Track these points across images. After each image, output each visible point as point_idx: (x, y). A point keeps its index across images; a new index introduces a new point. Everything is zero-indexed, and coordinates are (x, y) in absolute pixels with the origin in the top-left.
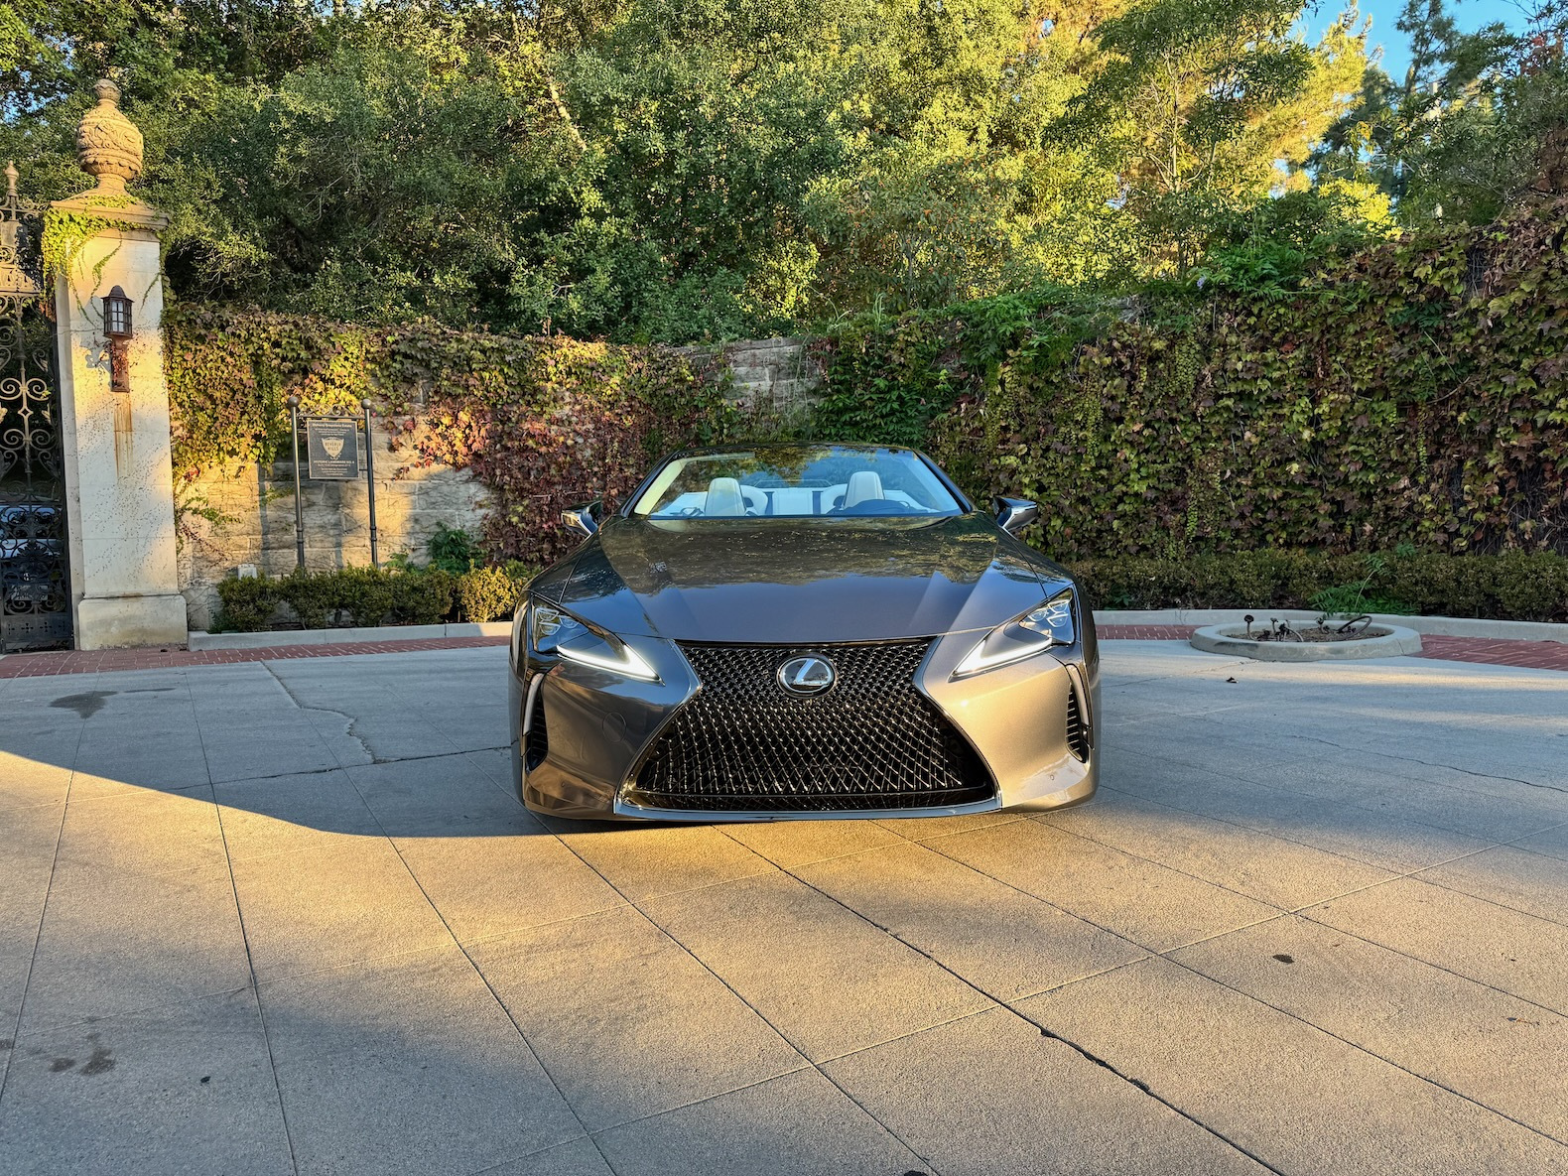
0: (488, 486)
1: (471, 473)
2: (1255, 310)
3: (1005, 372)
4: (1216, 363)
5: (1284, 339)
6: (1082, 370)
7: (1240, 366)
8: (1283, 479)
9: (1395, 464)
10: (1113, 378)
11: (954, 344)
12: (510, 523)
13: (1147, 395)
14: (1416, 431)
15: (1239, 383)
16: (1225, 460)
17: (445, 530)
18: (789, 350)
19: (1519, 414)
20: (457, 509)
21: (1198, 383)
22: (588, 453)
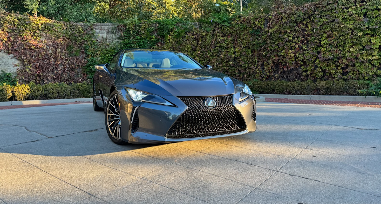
0: (19, 60)
1: (13, 56)
2: (223, 28)
3: (170, 37)
4: (215, 39)
5: (229, 35)
6: (187, 38)
7: (220, 40)
8: (229, 65)
9: (251, 63)
10: (194, 41)
11: (156, 29)
12: (26, 71)
13: (201, 45)
14: (255, 56)
15: (220, 44)
16: (217, 61)
17: (4, 73)
18: (112, 27)
19: (275, 53)
20: (8, 67)
21: (211, 43)
22: (51, 51)
